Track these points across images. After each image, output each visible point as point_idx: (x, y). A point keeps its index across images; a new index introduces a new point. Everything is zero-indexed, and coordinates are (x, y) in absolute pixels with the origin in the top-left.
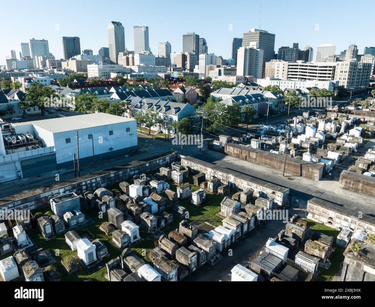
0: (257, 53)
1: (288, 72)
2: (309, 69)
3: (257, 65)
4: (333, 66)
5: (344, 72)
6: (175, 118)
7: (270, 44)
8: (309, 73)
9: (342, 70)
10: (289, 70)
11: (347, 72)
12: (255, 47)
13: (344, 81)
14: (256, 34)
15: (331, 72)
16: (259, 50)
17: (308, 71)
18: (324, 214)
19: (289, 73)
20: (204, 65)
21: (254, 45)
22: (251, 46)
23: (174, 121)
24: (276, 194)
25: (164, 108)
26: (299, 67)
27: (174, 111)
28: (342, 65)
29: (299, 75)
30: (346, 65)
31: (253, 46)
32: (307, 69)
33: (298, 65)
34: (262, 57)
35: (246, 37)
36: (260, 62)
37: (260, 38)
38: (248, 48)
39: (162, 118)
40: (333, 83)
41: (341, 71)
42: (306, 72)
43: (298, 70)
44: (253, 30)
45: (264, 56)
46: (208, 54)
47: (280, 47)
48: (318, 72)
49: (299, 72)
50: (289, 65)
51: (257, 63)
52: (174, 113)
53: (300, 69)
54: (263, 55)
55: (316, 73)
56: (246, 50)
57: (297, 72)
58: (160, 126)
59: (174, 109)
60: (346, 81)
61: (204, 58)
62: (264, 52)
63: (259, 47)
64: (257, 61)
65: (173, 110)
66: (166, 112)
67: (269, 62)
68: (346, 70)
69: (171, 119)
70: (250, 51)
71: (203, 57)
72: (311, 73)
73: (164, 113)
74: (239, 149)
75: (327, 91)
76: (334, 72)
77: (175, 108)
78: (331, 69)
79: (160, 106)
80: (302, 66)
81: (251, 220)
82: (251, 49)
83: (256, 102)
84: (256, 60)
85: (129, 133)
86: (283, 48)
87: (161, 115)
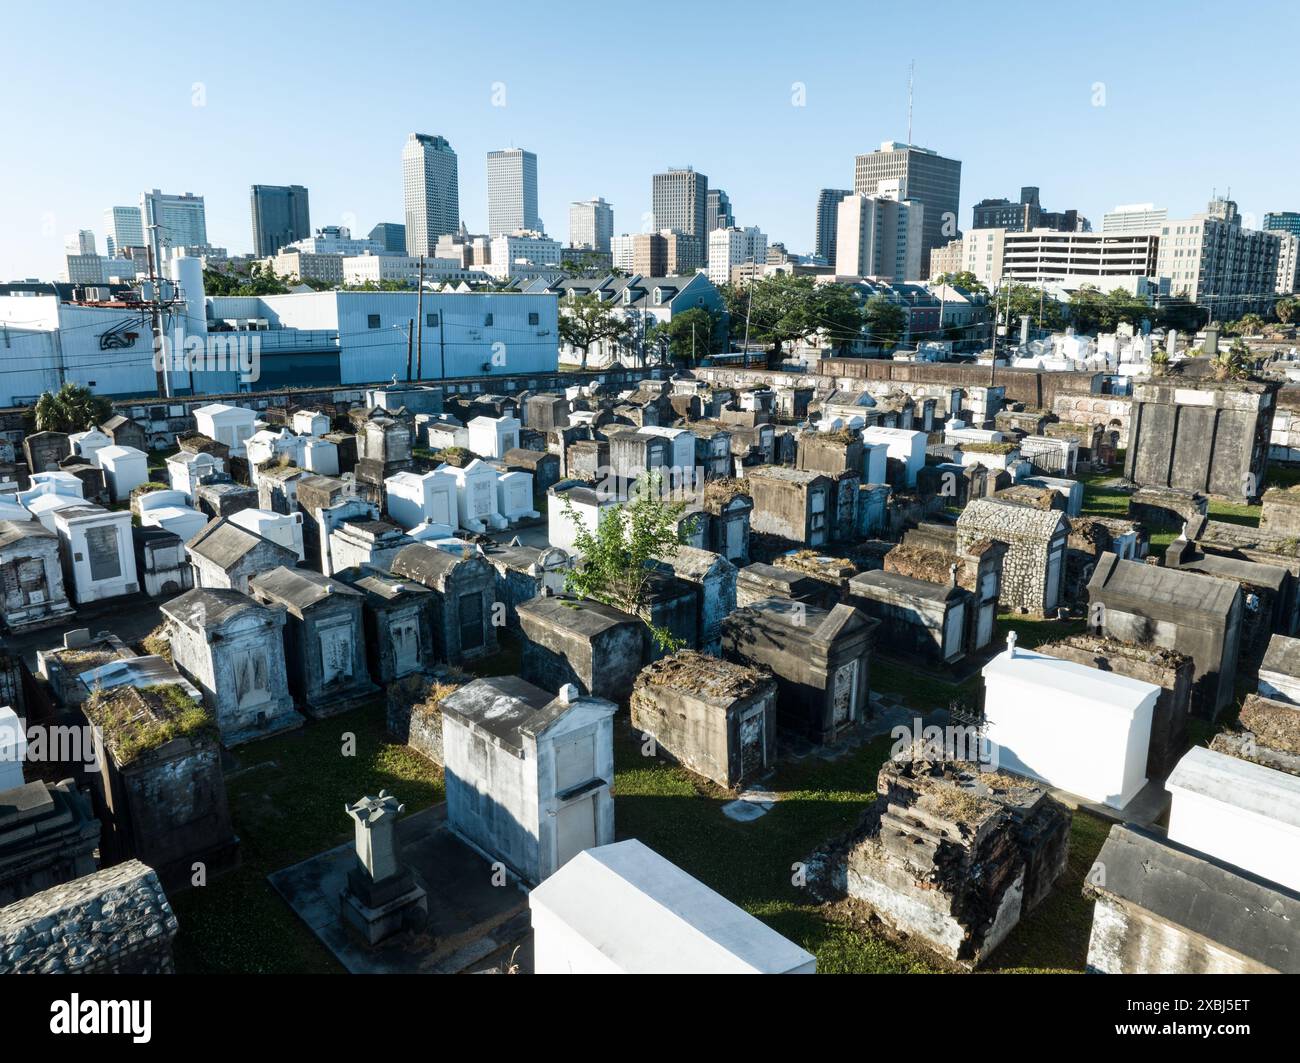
0: (901, 216)
1: (1007, 260)
2: (1073, 250)
3: (903, 255)
4: (1152, 238)
5: (1185, 253)
6: (663, 315)
7: (943, 192)
8: (1072, 261)
9: (1179, 248)
10: (1009, 255)
11: (1195, 252)
12: (895, 197)
13: (1189, 282)
14: (898, 158)
15: (1145, 256)
16: (908, 204)
17: (1069, 255)
18: (1097, 415)
19: (1008, 265)
20: (727, 264)
21: (891, 188)
22: (881, 193)
23: (659, 322)
24: (970, 396)
25: (628, 291)
26: (1040, 244)
27: (660, 298)
28: (1178, 232)
29: (1042, 270)
30: (1191, 232)
31: (888, 194)
32: (1065, 250)
33: (1036, 239)
34: (920, 230)
35: (865, 169)
36: (911, 243)
37: (910, 172)
38: (871, 198)
39: (622, 319)
40: (1150, 284)
41: (1176, 252)
42: (1064, 260)
43: (1039, 254)
44: (887, 147)
45: (924, 223)
46: (737, 230)
47: (978, 201)
48: (1101, 256)
49: (1042, 259)
50: (1008, 240)
51: (902, 248)
52: (659, 304)
53: (1043, 250)
54: (921, 222)
55: (1096, 262)
56: (865, 205)
57: (1034, 260)
58: (614, 348)
59: (659, 290)
60: (1194, 282)
61: (727, 241)
62: (925, 210)
63: (909, 194)
64: (904, 241)
65: (657, 293)
66: (635, 304)
67: (942, 249)
68: (1192, 247)
69: (650, 321)
70: (879, 209)
71: (722, 240)
72: (1079, 261)
73: (628, 306)
74: (858, 366)
75: (1129, 298)
76: (1155, 256)
77: (662, 288)
78: (1146, 245)
79: (613, 292)
80: (1051, 239)
81: (903, 413)
82: (881, 201)
83: (904, 304)
84: (900, 237)
85: (535, 328)
86: (986, 203)
87: (619, 314)
